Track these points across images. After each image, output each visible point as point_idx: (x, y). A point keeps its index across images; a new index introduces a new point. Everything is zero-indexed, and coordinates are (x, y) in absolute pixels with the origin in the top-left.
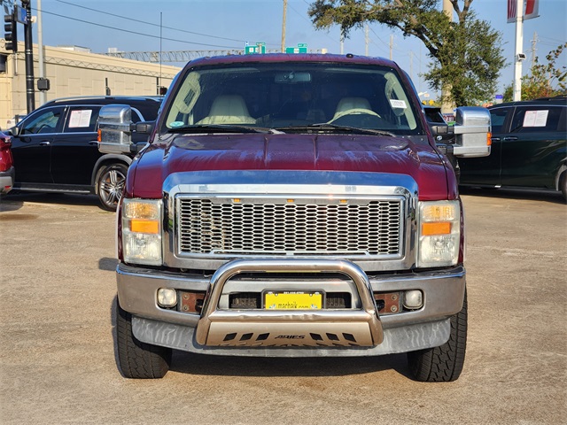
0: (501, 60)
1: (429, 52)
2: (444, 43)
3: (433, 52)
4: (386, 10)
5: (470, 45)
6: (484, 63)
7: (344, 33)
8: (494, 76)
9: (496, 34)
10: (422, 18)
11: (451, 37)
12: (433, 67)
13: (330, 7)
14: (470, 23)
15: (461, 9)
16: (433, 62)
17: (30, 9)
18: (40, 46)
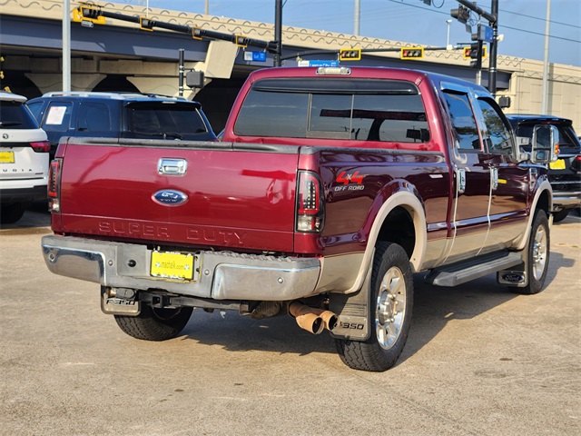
17: (496, 27)
18: (546, 63)
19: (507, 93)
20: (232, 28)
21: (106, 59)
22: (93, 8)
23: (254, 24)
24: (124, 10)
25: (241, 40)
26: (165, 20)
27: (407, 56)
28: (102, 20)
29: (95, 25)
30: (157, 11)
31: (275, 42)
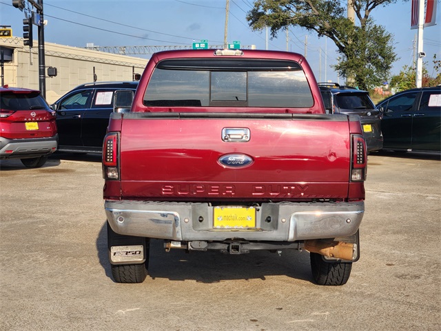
0: (393, 55)
1: (338, 49)
2: (350, 42)
3: (341, 49)
4: (306, 17)
5: (369, 44)
6: (380, 57)
7: (273, 34)
8: (388, 67)
9: (389, 36)
10: (333, 23)
11: (356, 38)
12: (341, 60)
13: (263, 14)
14: (370, 27)
15: (363, 17)
16: (341, 56)
17: (42, 14)
19: (12, 64)
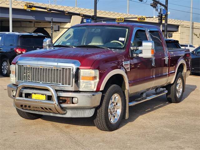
17: (167, 9)
18: (191, 22)
19: (178, 33)
20: (80, 11)
21: (37, 22)
22: (31, 5)
23: (87, 9)
24: (42, 5)
25: (82, 15)
26: (56, 9)
27: (140, 20)
28: (34, 9)
29: (31, 10)
30: (53, 5)
31: (94, 16)
